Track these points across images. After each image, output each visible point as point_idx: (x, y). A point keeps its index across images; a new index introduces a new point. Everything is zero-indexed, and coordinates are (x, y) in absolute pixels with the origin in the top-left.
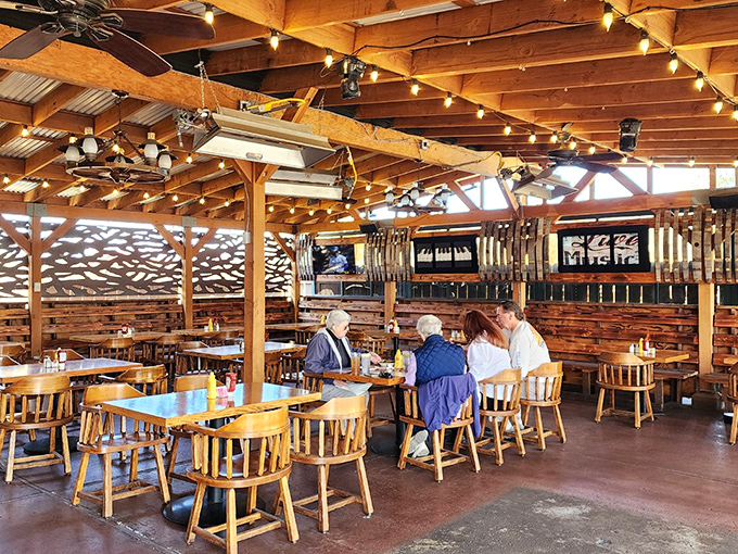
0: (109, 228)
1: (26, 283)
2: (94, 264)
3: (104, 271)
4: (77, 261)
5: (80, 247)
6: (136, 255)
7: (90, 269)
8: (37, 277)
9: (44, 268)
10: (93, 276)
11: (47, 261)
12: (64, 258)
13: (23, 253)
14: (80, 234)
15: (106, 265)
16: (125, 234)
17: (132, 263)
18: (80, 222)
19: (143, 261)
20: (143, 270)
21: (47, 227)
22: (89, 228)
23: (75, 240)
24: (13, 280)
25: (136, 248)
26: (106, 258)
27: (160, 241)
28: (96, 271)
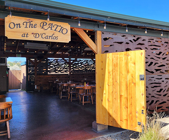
0: (83, 60)
1: (69, 70)
2: (80, 67)
3: (82, 68)
4: (77, 66)
5: (78, 64)
6: (88, 65)
7: (80, 68)
8: (70, 69)
9: (72, 68)
10: (80, 69)
11: (72, 66)
12: (75, 66)
13: (68, 65)
14: (78, 61)
15: (83, 67)
16: (86, 61)
17: (87, 66)
18: (78, 59)
19: (89, 66)
20: (89, 68)
21: (72, 60)
22: (79, 60)
23: (77, 62)
24: (66, 70)
25: (88, 63)
26: (82, 65)
27: (93, 62)
28: (81, 68)
